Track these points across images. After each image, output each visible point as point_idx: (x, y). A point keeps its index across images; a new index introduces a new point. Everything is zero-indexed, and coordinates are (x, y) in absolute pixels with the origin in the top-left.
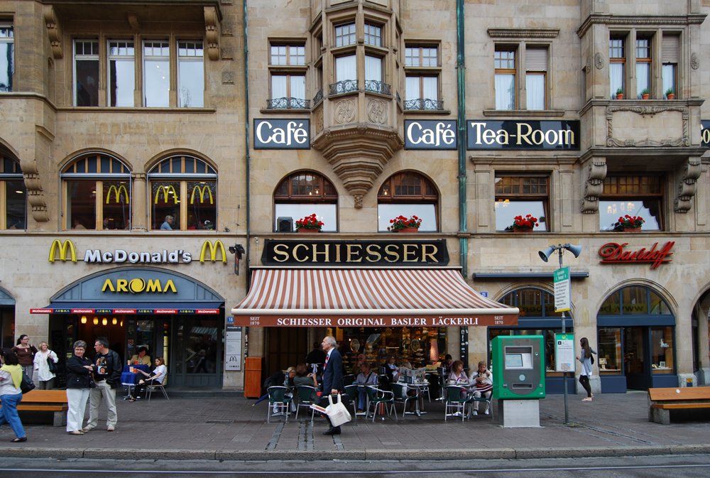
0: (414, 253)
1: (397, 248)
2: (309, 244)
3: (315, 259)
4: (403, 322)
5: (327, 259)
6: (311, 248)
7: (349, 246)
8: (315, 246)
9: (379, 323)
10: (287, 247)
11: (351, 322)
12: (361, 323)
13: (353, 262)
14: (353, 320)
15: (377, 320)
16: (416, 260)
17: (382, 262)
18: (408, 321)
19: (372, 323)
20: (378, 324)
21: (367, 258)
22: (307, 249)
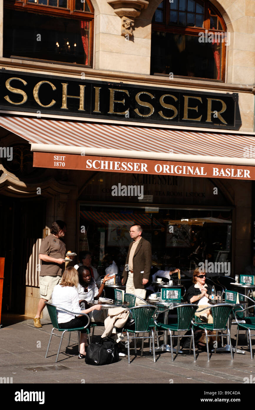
0: (196, 109)
1: (176, 99)
2: (58, 81)
3: (65, 106)
4: (225, 173)
5: (82, 107)
6: (60, 88)
7: (112, 91)
8: (65, 86)
9: (200, 172)
10: (25, 83)
11: (170, 170)
12: (180, 172)
13: (116, 115)
14: (172, 166)
15: (197, 169)
16: (199, 119)
17: (156, 119)
18: (231, 172)
19: (192, 172)
20: (199, 174)
21: (137, 111)
22: (54, 88)
